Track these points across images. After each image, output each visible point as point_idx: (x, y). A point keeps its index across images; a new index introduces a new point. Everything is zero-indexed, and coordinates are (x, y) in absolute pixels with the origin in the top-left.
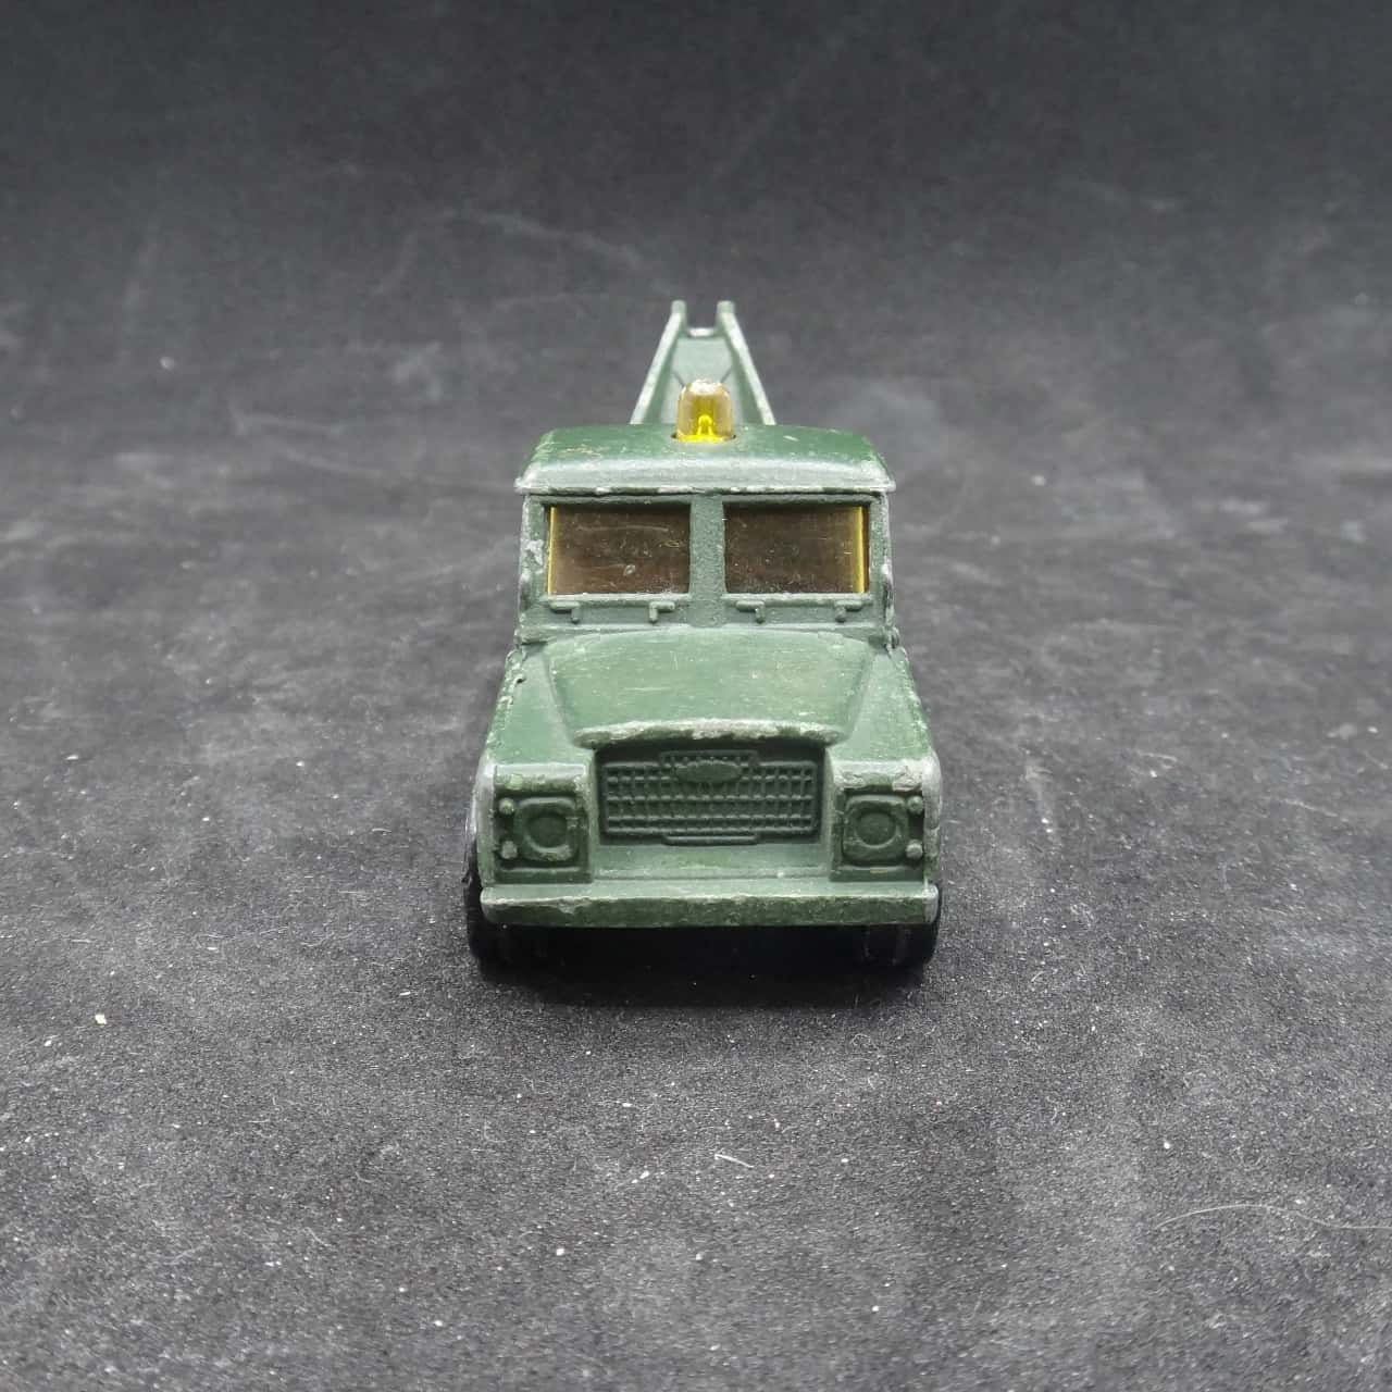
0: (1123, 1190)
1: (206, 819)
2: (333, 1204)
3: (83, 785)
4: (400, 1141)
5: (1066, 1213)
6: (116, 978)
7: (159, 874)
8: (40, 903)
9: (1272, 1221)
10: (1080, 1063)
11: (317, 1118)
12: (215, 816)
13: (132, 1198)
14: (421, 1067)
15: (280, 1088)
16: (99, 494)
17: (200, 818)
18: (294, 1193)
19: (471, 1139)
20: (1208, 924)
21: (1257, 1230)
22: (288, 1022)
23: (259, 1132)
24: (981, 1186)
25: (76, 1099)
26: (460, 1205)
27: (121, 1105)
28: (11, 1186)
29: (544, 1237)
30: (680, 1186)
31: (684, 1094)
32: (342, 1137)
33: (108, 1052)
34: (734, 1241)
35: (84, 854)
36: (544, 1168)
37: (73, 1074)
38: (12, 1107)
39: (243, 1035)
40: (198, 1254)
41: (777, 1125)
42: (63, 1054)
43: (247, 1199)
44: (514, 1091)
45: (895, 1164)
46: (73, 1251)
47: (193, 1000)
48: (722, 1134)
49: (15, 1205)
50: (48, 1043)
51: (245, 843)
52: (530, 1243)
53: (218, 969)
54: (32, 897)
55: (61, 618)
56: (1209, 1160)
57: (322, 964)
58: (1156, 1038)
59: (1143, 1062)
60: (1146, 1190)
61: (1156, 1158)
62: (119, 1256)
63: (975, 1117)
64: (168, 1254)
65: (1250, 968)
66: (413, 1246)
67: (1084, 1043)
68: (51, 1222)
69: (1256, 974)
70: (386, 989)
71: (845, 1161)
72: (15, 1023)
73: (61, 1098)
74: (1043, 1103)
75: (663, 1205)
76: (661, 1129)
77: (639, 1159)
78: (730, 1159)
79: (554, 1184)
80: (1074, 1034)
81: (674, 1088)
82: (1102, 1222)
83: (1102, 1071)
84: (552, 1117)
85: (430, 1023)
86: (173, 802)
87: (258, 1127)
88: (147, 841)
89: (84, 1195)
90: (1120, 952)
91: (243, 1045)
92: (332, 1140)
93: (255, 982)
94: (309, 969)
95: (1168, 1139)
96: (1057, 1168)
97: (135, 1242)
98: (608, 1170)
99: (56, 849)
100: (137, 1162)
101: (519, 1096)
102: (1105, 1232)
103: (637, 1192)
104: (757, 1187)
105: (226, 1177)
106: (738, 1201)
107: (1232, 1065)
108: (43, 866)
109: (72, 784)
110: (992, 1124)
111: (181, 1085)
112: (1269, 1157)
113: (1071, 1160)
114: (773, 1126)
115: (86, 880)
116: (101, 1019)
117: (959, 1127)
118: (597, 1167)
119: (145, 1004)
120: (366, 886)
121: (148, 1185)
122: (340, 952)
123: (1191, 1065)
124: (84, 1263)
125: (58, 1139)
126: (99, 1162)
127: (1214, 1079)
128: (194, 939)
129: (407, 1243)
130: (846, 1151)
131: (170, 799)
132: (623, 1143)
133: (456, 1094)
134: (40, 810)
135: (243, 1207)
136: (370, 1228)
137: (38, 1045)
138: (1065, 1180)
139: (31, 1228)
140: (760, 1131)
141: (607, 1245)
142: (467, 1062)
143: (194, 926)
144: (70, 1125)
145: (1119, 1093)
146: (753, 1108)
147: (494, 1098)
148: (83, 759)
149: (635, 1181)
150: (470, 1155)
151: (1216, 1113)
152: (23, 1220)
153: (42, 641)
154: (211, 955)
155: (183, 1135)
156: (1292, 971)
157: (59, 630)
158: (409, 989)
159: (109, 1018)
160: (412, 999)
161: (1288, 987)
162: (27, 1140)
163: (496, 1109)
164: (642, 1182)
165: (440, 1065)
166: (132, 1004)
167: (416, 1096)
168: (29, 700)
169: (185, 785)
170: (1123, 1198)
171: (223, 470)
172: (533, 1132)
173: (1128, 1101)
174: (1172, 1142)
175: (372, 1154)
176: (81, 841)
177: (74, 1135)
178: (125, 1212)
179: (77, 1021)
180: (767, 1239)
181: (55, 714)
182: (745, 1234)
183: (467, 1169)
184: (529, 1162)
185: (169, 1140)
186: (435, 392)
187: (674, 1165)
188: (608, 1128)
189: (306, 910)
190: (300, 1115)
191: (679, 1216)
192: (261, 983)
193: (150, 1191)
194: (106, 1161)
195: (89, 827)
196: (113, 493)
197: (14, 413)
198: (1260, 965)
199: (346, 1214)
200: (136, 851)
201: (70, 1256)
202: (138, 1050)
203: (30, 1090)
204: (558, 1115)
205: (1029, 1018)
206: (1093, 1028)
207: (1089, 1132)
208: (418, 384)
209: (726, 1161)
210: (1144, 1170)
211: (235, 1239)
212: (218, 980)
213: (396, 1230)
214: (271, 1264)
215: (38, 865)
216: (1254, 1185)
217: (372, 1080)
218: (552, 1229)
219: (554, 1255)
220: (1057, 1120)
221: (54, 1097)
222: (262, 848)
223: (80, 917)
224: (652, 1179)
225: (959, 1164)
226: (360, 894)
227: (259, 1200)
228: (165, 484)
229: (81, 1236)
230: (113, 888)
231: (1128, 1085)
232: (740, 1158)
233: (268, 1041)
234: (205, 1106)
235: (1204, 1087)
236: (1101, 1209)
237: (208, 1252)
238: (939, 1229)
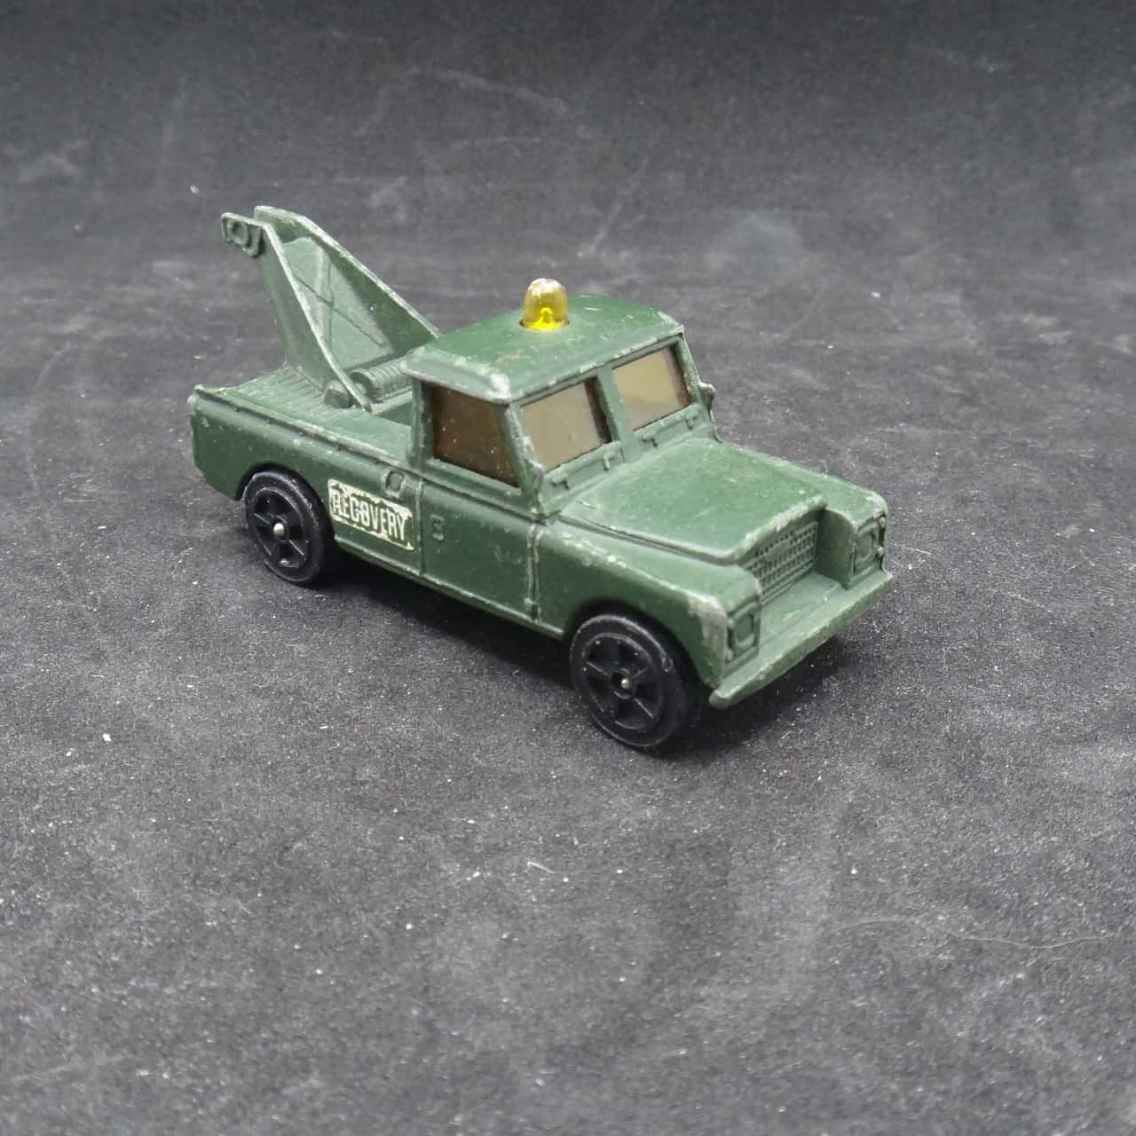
0: (815, 903)
1: (195, 583)
2: (256, 884)
3: (108, 551)
4: (308, 840)
5: (770, 919)
6: (120, 706)
7: (156, 627)
8: (72, 645)
9: (917, 931)
10: (804, 805)
11: (252, 820)
12: (201, 581)
13: (119, 871)
14: (329, 785)
15: (228, 796)
16: (137, 293)
17: (190, 582)
18: (230, 874)
19: (358, 841)
20: (924, 698)
21: (906, 937)
22: (238, 745)
23: (210, 828)
24: (713, 895)
25: (85, 797)
26: (345, 889)
27: (116, 803)
28: (37, 858)
29: (400, 915)
30: (500, 883)
31: (513, 816)
32: (267, 835)
33: (110, 763)
34: (531, 926)
35: (105, 608)
36: (406, 865)
37: (85, 778)
38: (41, 801)
39: (206, 754)
40: (161, 913)
41: (576, 842)
42: (79, 763)
43: (197, 876)
44: (392, 807)
45: (655, 876)
46: (77, 906)
47: (173, 726)
48: (535, 847)
49: (39, 872)
50: (69, 754)
51: (221, 604)
52: (389, 919)
53: (193, 702)
54: (65, 641)
55: (102, 403)
56: (882, 884)
57: (267, 702)
58: (864, 788)
59: (851, 806)
60: (831, 904)
61: (846, 880)
62: (106, 912)
63: (719, 843)
64: (140, 912)
65: (946, 735)
66: (308, 917)
67: (810, 789)
68: (63, 885)
69: (950, 740)
70: (311, 722)
71: (620, 871)
72: (47, 737)
73: (75, 795)
74: (771, 835)
75: (486, 896)
76: (493, 841)
77: (474, 862)
78: (537, 865)
79: (411, 878)
80: (804, 782)
81: (506, 811)
82: (795, 926)
83: (819, 813)
84: (417, 829)
85: (339, 751)
86: (173, 568)
87: (210, 824)
88: (151, 599)
89: (86, 866)
90: (852, 718)
91: (206, 762)
92: (260, 836)
93: (218, 713)
94: (257, 704)
95: (857, 866)
96: (771, 884)
97: (118, 903)
98: (451, 869)
99: (85, 602)
100: (124, 844)
101: (395, 811)
102: (795, 933)
103: (469, 886)
104: (554, 887)
105: (184, 860)
106: (539, 897)
107: (916, 812)
108: (73, 616)
109: (101, 550)
110: (731, 850)
111: (159, 790)
112: (927, 884)
113: (782, 879)
114: (572, 842)
115: (105, 629)
116: (107, 737)
117: (704, 849)
118: (444, 867)
119: (139, 727)
120: (306, 641)
121: (130, 862)
122: (281, 693)
123: (886, 809)
124: (84, 916)
125: (70, 826)
126: (98, 843)
127: (901, 822)
128: (177, 679)
129: (304, 914)
130: (621, 863)
131: (170, 566)
132: (464, 850)
133: (351, 807)
134: (75, 570)
135: (194, 881)
136: (280, 902)
137: (62, 755)
138: (775, 893)
139: (48, 889)
140: (563, 846)
141: (443, 924)
142: (363, 783)
143: (178, 669)
144: (81, 816)
145: (828, 830)
146: (561, 828)
147: (377, 811)
148: (109, 529)
149: (469, 879)
150: (356, 853)
151: (894, 847)
152: (44, 883)
153: (86, 423)
154: (190, 691)
155: (158, 827)
156: (978, 738)
157: (98, 415)
158: (328, 724)
159: (112, 737)
160: (329, 731)
161: (972, 752)
162: (51, 825)
163: (378, 820)
164: (474, 879)
165: (342, 784)
166: (131, 726)
167: (323, 807)
168: (73, 476)
169: (182, 554)
170: (815, 909)
171: (235, 275)
172: (401, 838)
173: (833, 836)
174: (858, 870)
175: (287, 849)
176: (104, 597)
177: (83, 823)
178: (114, 881)
179: (90, 738)
180: (555, 925)
181: (92, 490)
182: (540, 922)
183: (352, 862)
184: (396, 860)
185: (148, 830)
186: (401, 216)
187: (499, 868)
188: (456, 838)
189: (260, 658)
190: (239, 817)
191: (497, 906)
192: (222, 714)
193: (131, 867)
194: (103, 843)
195: (110, 586)
196: (148, 292)
197: (77, 227)
198: (955, 733)
199: (264, 891)
200: (143, 607)
201: (74, 910)
202: (132, 762)
203: (55, 788)
204: (421, 826)
205: (774, 768)
206: (820, 778)
207: (800, 859)
208: (389, 210)
209: (536, 868)
210: (833, 889)
211: (186, 904)
212: (192, 711)
213: (297, 904)
214: (209, 924)
215: (71, 615)
216: (911, 904)
217: (293, 794)
218: (406, 910)
219: (405, 929)
220: (778, 848)
221: (71, 794)
222: (234, 607)
223: (98, 657)
224: (481, 877)
225: (701, 877)
226: (301, 647)
227: (206, 877)
228: (189, 285)
229: (82, 897)
230: (124, 636)
231: (836, 823)
232: (545, 865)
233: (223, 759)
234: (174, 807)
235: (889, 829)
236: (795, 916)
237: (167, 913)
238: (677, 925)
